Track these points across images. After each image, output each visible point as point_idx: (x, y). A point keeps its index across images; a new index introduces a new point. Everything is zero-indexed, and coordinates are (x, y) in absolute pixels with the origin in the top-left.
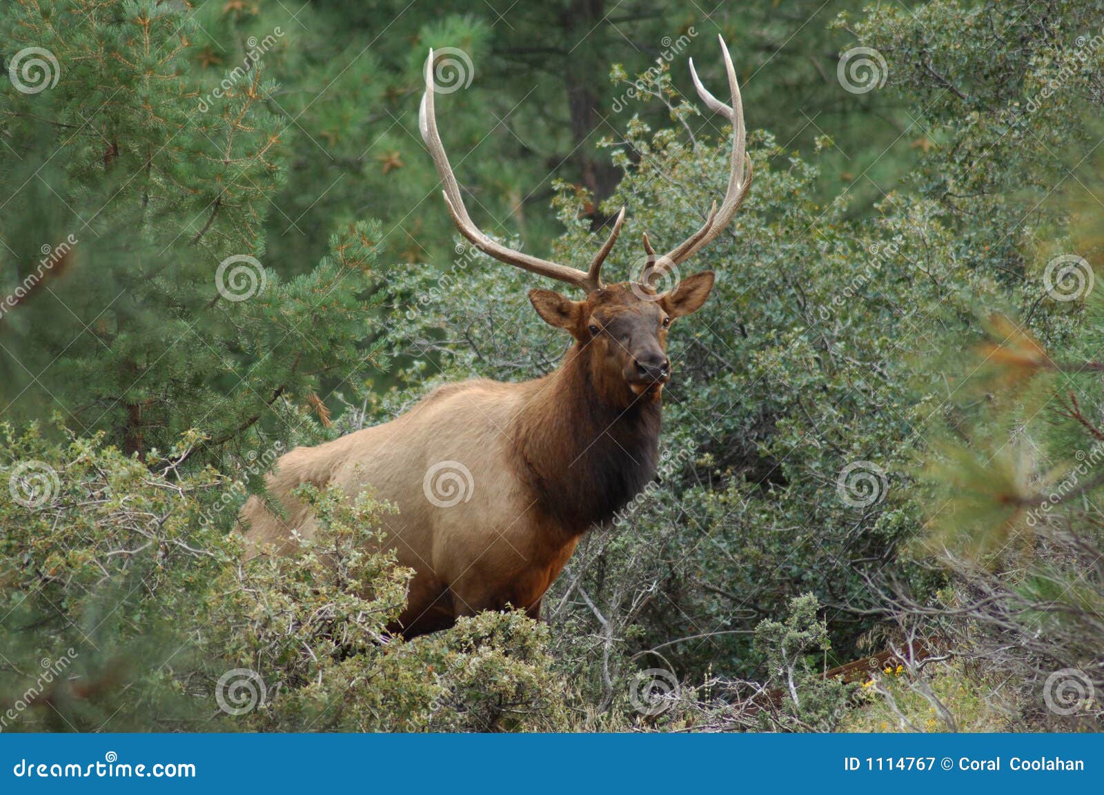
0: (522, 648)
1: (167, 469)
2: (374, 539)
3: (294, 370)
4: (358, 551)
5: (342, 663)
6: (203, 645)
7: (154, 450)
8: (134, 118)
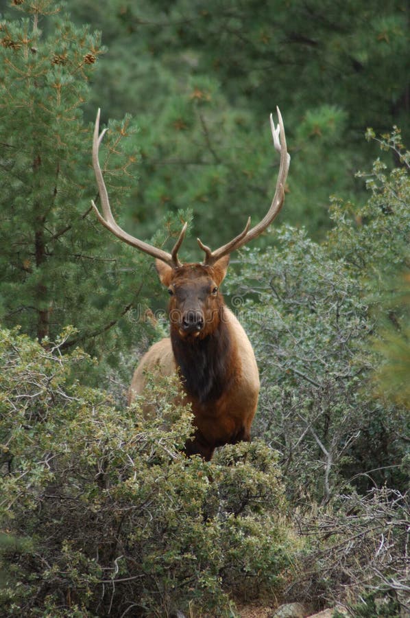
0: (263, 464)
1: (53, 349)
2: (179, 398)
3: (137, 296)
4: (170, 404)
5: (151, 468)
6: (68, 453)
7: (46, 337)
8: (50, 143)
